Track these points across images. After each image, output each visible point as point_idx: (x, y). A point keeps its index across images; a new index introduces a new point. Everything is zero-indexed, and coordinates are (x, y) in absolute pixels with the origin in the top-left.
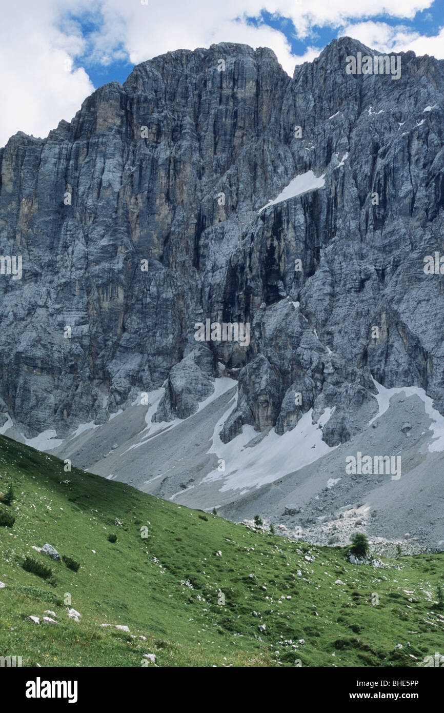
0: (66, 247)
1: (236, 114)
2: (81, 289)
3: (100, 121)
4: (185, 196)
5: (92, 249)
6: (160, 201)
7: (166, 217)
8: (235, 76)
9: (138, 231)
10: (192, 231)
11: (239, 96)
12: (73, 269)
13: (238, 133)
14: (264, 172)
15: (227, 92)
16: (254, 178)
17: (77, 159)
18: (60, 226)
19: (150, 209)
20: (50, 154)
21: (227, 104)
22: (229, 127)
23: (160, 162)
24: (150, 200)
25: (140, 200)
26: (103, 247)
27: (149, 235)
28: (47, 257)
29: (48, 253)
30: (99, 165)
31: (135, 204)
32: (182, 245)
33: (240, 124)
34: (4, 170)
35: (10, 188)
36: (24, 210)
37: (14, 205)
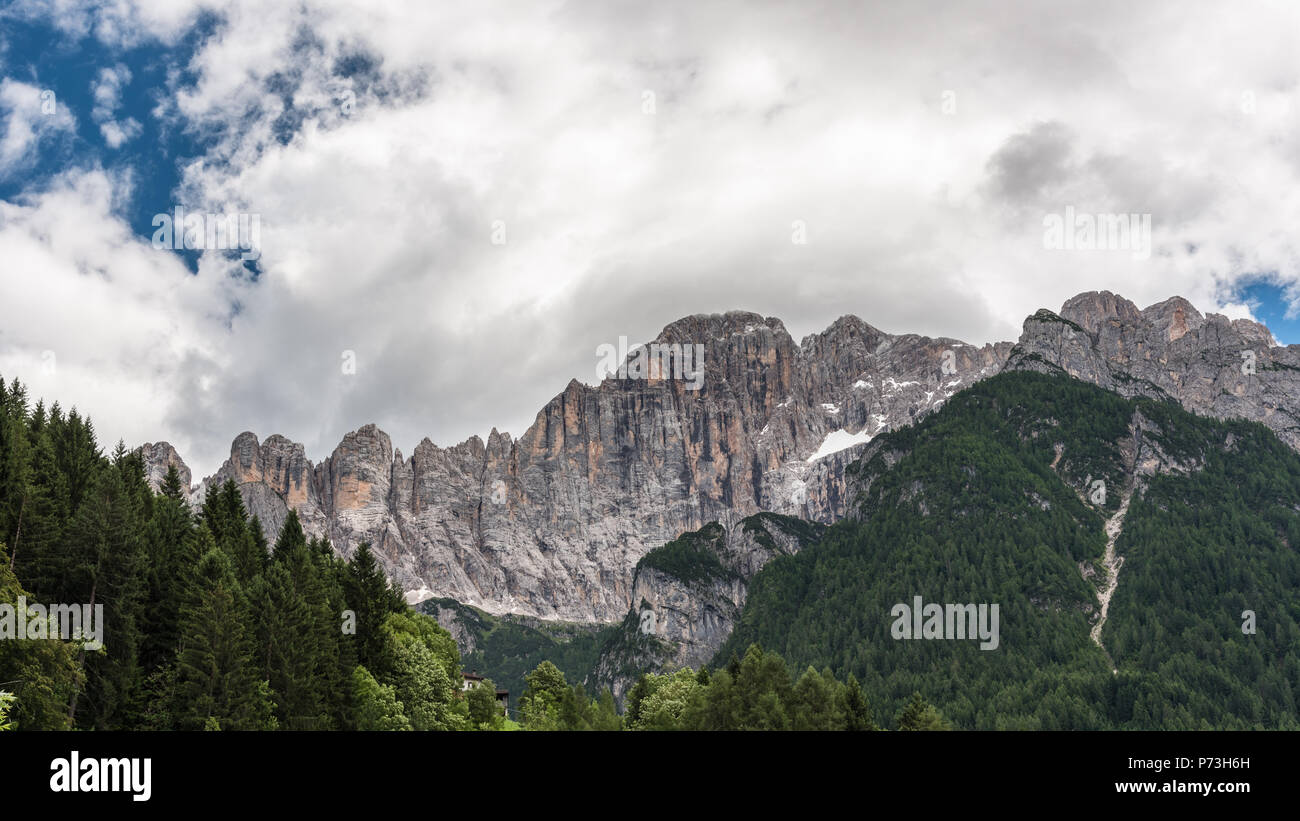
0: (638, 487)
1: (764, 378)
2: (666, 521)
4: (738, 446)
5: (668, 487)
6: (715, 450)
7: (722, 464)
8: (759, 342)
9: (699, 475)
10: (749, 476)
11: (763, 361)
12: (653, 504)
13: (768, 395)
14: (801, 430)
15: (752, 357)
16: (794, 434)
17: (633, 407)
18: (628, 467)
19: (707, 457)
20: (607, 402)
21: (754, 368)
22: (759, 389)
23: (711, 416)
24: (707, 449)
25: (698, 449)
26: (678, 486)
27: (708, 479)
28: (621, 495)
29: (620, 491)
30: (659, 416)
31: (694, 451)
32: (743, 486)
33: (769, 387)
34: (568, 414)
35: (575, 431)
36: (592, 451)
37: (581, 446)
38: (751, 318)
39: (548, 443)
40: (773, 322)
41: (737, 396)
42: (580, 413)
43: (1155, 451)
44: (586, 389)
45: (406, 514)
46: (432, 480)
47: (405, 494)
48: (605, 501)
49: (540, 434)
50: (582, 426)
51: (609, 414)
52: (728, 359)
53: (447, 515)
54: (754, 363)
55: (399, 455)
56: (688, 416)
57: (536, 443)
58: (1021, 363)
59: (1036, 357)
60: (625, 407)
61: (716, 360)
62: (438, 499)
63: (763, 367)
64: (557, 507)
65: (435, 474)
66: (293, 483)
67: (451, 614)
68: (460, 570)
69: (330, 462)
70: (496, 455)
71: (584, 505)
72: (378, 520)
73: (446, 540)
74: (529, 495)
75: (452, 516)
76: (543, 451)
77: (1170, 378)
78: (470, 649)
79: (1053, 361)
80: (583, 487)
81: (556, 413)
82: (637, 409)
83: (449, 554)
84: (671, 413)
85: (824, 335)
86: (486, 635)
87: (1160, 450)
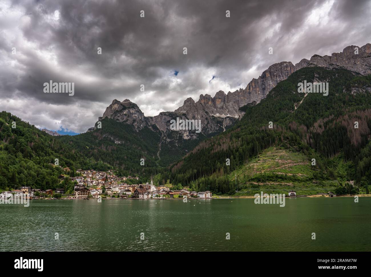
1: (288, 73)
3: (267, 75)
8: (287, 66)
15: (285, 69)
20: (259, 81)
30: (268, 82)
34: (253, 84)
35: (254, 87)
36: (257, 89)
37: (255, 89)
38: (285, 62)
39: (249, 89)
40: (290, 62)
41: (283, 77)
42: (255, 84)
43: (317, 80)
44: (256, 79)
45: (226, 104)
46: (230, 98)
47: (226, 100)
48: (260, 97)
49: (248, 88)
50: (255, 86)
51: (260, 83)
52: (281, 70)
53: (233, 103)
54: (286, 70)
55: (226, 94)
56: (274, 81)
57: (247, 90)
58: (309, 66)
59: (312, 64)
60: (263, 81)
61: (279, 71)
62: (231, 101)
63: (288, 71)
64: (251, 99)
65: (231, 97)
66: (209, 101)
67: (228, 119)
68: (235, 111)
69: (215, 97)
70: (241, 92)
71: (256, 98)
72: (222, 105)
73: (233, 107)
74: (247, 98)
75: (234, 103)
76: (249, 91)
77: (345, 62)
78: (231, 124)
79: (316, 64)
80: (256, 96)
81: (250, 84)
82: (265, 81)
83: (233, 109)
84: (271, 81)
85: (299, 63)
86: (234, 121)
87: (318, 80)
